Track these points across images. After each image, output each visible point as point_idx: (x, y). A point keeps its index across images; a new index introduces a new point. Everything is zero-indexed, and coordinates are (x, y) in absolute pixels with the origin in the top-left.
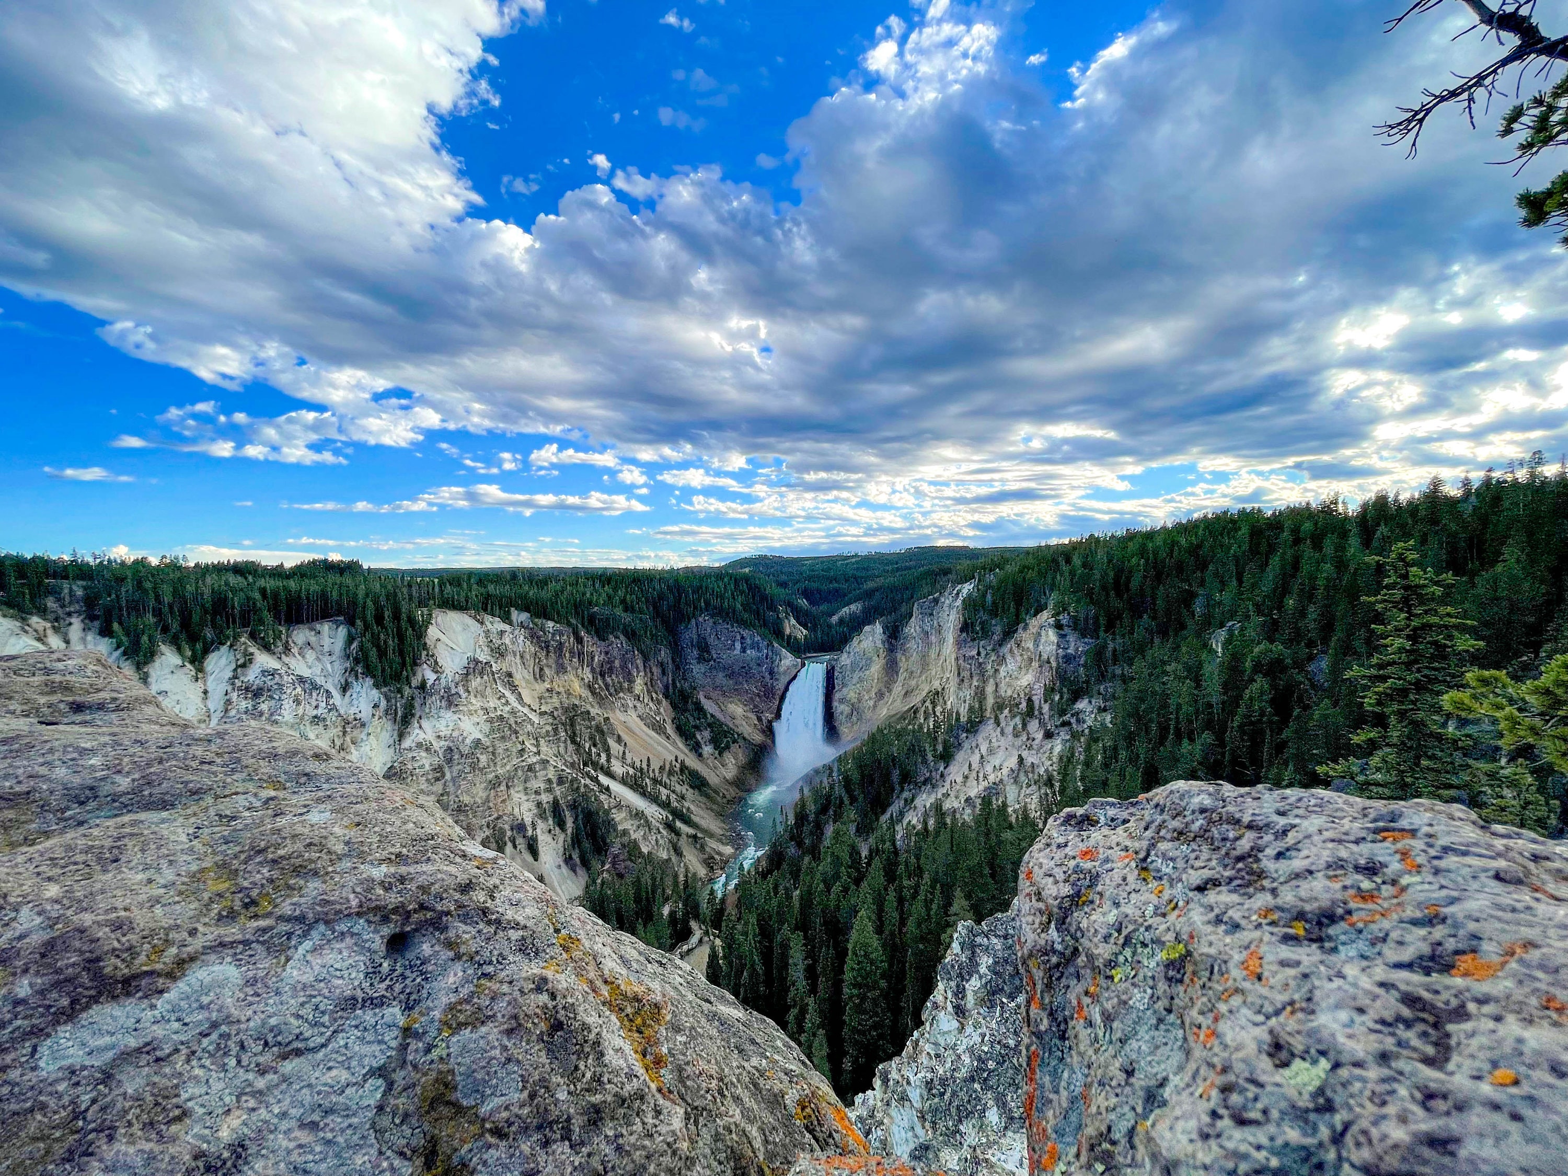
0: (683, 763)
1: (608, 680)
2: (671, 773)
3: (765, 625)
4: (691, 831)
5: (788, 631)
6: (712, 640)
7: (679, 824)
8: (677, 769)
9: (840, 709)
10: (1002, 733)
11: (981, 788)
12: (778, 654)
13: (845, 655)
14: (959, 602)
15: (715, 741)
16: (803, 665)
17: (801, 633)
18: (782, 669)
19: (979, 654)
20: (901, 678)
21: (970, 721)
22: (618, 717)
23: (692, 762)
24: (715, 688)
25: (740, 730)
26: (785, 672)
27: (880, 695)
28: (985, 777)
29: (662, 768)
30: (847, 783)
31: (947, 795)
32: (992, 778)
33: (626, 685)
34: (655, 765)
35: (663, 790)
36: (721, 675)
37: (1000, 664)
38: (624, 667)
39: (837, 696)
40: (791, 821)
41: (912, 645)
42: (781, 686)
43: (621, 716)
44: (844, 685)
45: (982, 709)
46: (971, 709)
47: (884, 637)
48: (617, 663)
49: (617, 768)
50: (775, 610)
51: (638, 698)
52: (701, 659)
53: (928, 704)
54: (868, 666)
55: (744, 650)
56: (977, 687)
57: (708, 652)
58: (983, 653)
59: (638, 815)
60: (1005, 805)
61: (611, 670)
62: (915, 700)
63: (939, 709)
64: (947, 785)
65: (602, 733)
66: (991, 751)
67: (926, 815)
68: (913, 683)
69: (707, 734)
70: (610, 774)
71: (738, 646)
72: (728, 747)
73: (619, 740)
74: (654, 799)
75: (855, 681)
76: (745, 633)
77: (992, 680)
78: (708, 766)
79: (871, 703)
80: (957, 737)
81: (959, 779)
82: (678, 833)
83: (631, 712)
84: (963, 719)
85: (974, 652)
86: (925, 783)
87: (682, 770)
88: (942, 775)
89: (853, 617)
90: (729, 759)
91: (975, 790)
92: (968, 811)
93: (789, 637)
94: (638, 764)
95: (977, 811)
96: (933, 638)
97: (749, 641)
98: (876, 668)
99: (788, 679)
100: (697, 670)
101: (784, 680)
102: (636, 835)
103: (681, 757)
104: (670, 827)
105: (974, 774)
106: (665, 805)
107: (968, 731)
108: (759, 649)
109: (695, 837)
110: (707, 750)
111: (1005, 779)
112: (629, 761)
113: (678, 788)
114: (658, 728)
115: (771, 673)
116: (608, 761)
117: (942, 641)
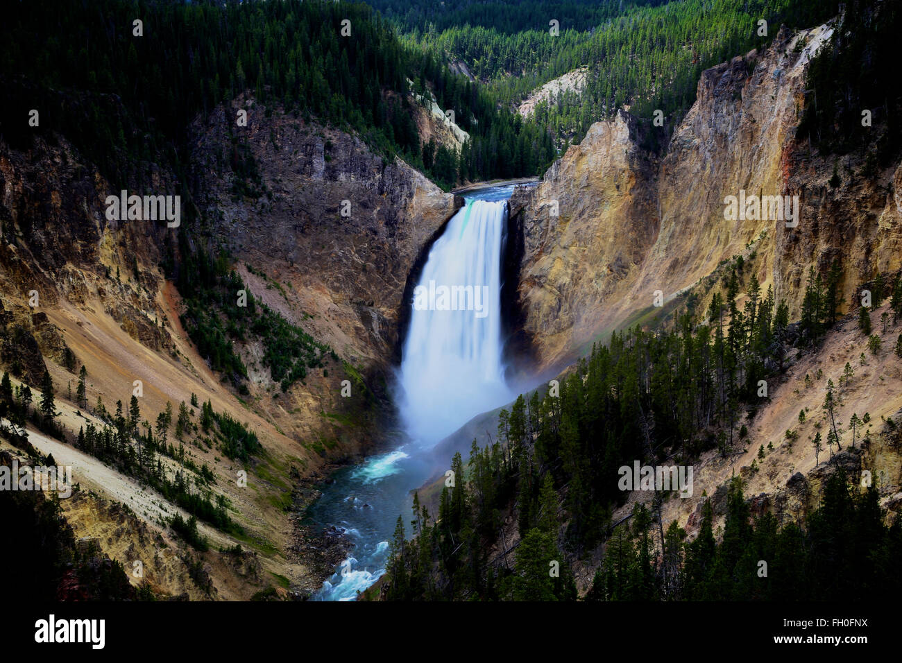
0: (207, 409)
1: (39, 235)
2: (183, 427)
3: (377, 121)
4: (228, 542)
5: (426, 134)
6: (262, 152)
7: (202, 529)
8: (195, 420)
9: (538, 297)
10: (876, 348)
11: (824, 456)
12: (404, 182)
13: (547, 185)
14: (799, 69)
15: (275, 363)
16: (460, 204)
17: (457, 138)
18: (413, 215)
19: (835, 182)
20: (663, 234)
21: (806, 323)
22: (65, 313)
23: (225, 405)
24: (271, 254)
25: (326, 339)
26: (420, 220)
27: (619, 269)
28: (833, 437)
29: (164, 420)
30: (551, 444)
31: (752, 471)
32: (847, 439)
33: (78, 246)
34: (149, 415)
35: (167, 462)
36: (283, 226)
37: (880, 205)
38: (71, 205)
39: (529, 271)
40: (436, 520)
41: (691, 163)
42: (408, 250)
43: (72, 313)
44: (544, 249)
45: (834, 300)
46: (811, 299)
47: (630, 147)
48: (56, 199)
49: (68, 416)
50: (402, 89)
51: (105, 273)
52: (239, 192)
53: (718, 288)
54: (594, 212)
55: (332, 174)
56: (827, 255)
57: (256, 177)
58: (845, 181)
59: (118, 511)
60: (873, 494)
61: (45, 213)
62: (691, 281)
63: (742, 297)
64: (754, 450)
65: (32, 344)
66: (849, 384)
67: (708, 512)
68: (690, 244)
69: (255, 350)
70: (56, 432)
71: (319, 164)
72: (299, 375)
73: (69, 361)
74: (150, 479)
75: (565, 240)
76: (333, 136)
77: (859, 240)
78: (258, 411)
79: (601, 286)
80: (780, 355)
81: (779, 440)
82: (201, 546)
83: (93, 303)
84: (795, 319)
85: (823, 181)
86: (708, 445)
87: (206, 424)
88: (743, 433)
89: (565, 103)
90: (305, 399)
91: (808, 461)
92: (794, 501)
93: (430, 148)
94: (112, 410)
95: (817, 505)
96: (736, 149)
97: (342, 155)
98: (611, 212)
99: (425, 236)
100: (232, 213)
101: (418, 236)
102: (115, 552)
103: (204, 396)
104: (182, 531)
105: (810, 431)
106: (174, 493)
107: (801, 344)
108: (364, 173)
109: (236, 552)
110: (259, 380)
111: (878, 442)
112: (92, 401)
113: (199, 458)
114: (154, 338)
115: (391, 222)
116: (48, 403)
117: (755, 155)
